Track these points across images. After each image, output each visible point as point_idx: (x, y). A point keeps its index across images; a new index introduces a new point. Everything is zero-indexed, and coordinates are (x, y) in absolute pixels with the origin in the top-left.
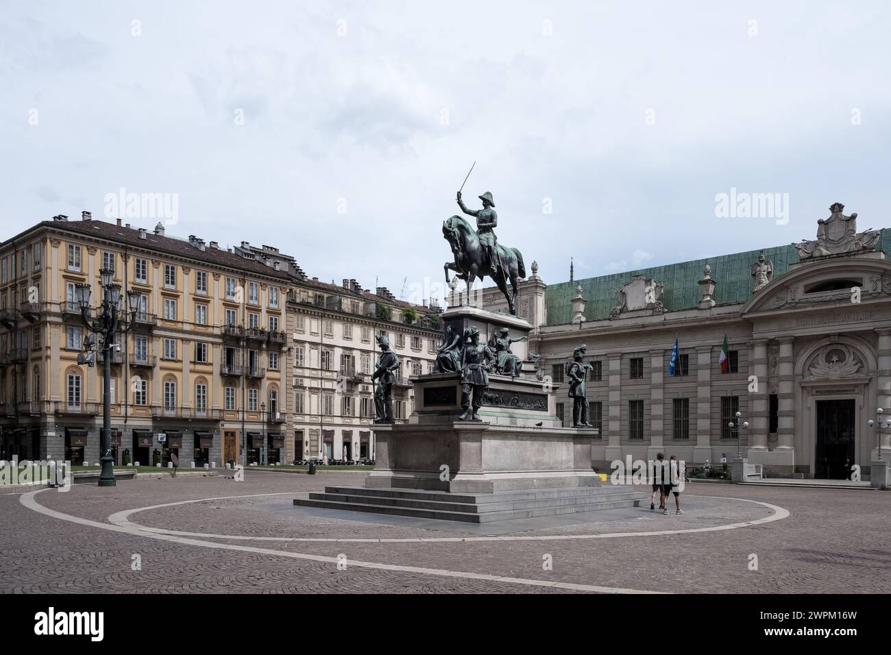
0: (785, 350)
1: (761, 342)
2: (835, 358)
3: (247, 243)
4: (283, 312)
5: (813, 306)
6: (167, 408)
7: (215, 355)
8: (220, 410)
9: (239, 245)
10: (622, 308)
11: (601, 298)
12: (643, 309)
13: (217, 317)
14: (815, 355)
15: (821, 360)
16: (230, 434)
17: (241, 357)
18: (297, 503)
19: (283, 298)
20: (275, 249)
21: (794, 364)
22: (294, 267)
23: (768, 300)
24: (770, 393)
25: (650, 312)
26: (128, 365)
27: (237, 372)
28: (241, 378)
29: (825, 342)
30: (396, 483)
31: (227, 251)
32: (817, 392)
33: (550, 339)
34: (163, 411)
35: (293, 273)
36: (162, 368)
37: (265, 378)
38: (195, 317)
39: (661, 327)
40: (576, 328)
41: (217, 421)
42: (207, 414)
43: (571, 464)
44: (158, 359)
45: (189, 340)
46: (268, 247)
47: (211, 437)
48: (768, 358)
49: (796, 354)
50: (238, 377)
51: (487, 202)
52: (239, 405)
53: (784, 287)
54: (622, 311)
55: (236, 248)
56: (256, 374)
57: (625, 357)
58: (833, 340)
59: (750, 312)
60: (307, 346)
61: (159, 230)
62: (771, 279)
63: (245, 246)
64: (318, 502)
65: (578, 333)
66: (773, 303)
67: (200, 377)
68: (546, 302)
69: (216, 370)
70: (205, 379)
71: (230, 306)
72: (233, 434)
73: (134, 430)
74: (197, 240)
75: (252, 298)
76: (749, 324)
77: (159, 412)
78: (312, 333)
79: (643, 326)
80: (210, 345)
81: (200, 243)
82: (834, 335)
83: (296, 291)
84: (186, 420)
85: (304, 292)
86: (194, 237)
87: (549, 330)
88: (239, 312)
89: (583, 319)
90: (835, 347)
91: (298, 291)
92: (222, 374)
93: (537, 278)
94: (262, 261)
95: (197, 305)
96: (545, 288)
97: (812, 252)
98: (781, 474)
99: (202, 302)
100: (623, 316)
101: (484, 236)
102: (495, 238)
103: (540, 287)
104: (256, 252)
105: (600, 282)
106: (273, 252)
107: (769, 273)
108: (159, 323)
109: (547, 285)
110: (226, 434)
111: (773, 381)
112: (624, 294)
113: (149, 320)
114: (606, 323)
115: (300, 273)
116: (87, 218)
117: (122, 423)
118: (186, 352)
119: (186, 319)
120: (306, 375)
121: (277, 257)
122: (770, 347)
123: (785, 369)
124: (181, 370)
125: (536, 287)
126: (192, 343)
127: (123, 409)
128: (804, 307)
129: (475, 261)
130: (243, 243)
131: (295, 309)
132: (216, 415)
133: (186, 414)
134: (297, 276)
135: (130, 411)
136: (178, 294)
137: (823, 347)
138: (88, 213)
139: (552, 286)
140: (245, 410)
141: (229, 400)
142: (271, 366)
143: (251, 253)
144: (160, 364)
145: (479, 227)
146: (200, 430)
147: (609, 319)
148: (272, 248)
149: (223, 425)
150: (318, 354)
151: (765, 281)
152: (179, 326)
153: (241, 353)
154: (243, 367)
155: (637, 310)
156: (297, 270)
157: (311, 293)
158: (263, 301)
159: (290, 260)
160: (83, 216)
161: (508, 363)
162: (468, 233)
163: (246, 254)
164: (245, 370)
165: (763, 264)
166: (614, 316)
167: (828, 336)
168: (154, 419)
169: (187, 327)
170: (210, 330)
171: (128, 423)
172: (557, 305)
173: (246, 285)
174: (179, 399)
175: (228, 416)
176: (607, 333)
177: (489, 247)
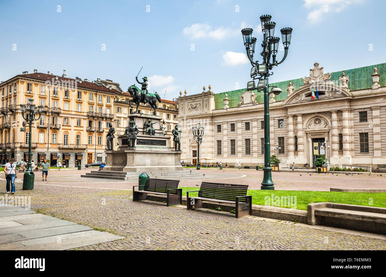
0: (300, 119)
1: (291, 116)
2: (317, 122)
3: (99, 79)
4: (112, 105)
5: (308, 102)
6: (65, 145)
7: (85, 123)
8: (86, 145)
9: (96, 80)
10: (242, 103)
11: (235, 99)
12: (249, 103)
13: (85, 108)
14: (310, 120)
15: (313, 122)
16: (90, 155)
17: (95, 124)
18: (82, 176)
19: (112, 100)
20: (111, 81)
21: (303, 124)
22: (118, 88)
23: (292, 100)
24: (295, 135)
25: (252, 104)
26: (49, 128)
27: (93, 130)
28: (95, 132)
29: (313, 116)
30: (112, 169)
31: (92, 82)
32: (311, 135)
33: (215, 115)
34: (63, 146)
35: (118, 90)
36: (63, 129)
37: (105, 132)
38: (77, 109)
39: (255, 110)
40: (225, 111)
41: (85, 149)
42: (81, 146)
43: (174, 163)
44: (61, 125)
45: (74, 118)
46: (108, 80)
47: (82, 155)
48: (293, 122)
49: (303, 121)
50: (93, 132)
51: (145, 80)
52: (94, 143)
53: (298, 95)
54: (242, 104)
55: (95, 81)
56: (101, 130)
57: (243, 122)
58: (316, 115)
59: (285, 105)
60: (122, 119)
61: (64, 75)
62: (294, 91)
63: (99, 80)
64: (88, 176)
65: (226, 113)
66: (294, 101)
67: (77, 132)
68: (215, 100)
69: (85, 129)
70: (80, 133)
71: (91, 104)
72: (91, 154)
73: (51, 153)
74: (79, 79)
75: (99, 101)
76: (286, 109)
77: (61, 146)
78: (124, 114)
79: (249, 110)
80: (82, 119)
81: (80, 80)
82: (316, 113)
83: (118, 97)
84: (72, 149)
85: (122, 97)
86: (78, 78)
87: (216, 112)
88: (94, 106)
89: (228, 107)
90: (317, 117)
91: (119, 97)
92: (87, 131)
93: (211, 91)
94: (105, 86)
95: (77, 104)
96: (214, 95)
97: (308, 82)
98: (299, 167)
99: (79, 102)
100: (242, 106)
101: (142, 91)
102: (147, 91)
103: (212, 95)
104: (103, 82)
105: (235, 92)
106: (110, 82)
107: (293, 89)
108: (62, 112)
109: (215, 94)
110: (88, 154)
111: (296, 131)
112: (242, 97)
113: (58, 111)
114: (236, 109)
115: (120, 90)
116: (35, 72)
117: (47, 150)
118: (73, 122)
119: (73, 110)
120: (122, 130)
121: (112, 84)
122: (294, 118)
123: (300, 126)
124: (71, 130)
125: (210, 95)
126: (75, 119)
127: (47, 145)
128: (305, 102)
129: (139, 99)
130: (98, 79)
131: (117, 104)
132: (84, 147)
133: (72, 147)
134: (119, 91)
135: (50, 146)
136: (70, 100)
137: (313, 117)
138: (36, 70)
139: (217, 94)
140: (96, 144)
141: (90, 141)
142: (107, 127)
143: (101, 83)
144: (62, 127)
145: (142, 88)
146: (78, 153)
147: (237, 107)
148: (110, 80)
149: (87, 151)
150: (127, 122)
151: (291, 92)
152: (70, 112)
153: (95, 122)
154: (96, 128)
155: (247, 104)
156: (119, 89)
157: (124, 98)
158: (104, 102)
159: (117, 85)
160: (34, 71)
161: (150, 130)
162: (137, 91)
163: (98, 83)
164: (97, 129)
165: (291, 86)
166: (239, 106)
167: (314, 113)
168: (59, 148)
169: (73, 113)
170: (82, 114)
171: (49, 150)
172: (219, 102)
173: (97, 96)
174: (70, 141)
175: (88, 147)
176: (236, 113)
177: (144, 94)
